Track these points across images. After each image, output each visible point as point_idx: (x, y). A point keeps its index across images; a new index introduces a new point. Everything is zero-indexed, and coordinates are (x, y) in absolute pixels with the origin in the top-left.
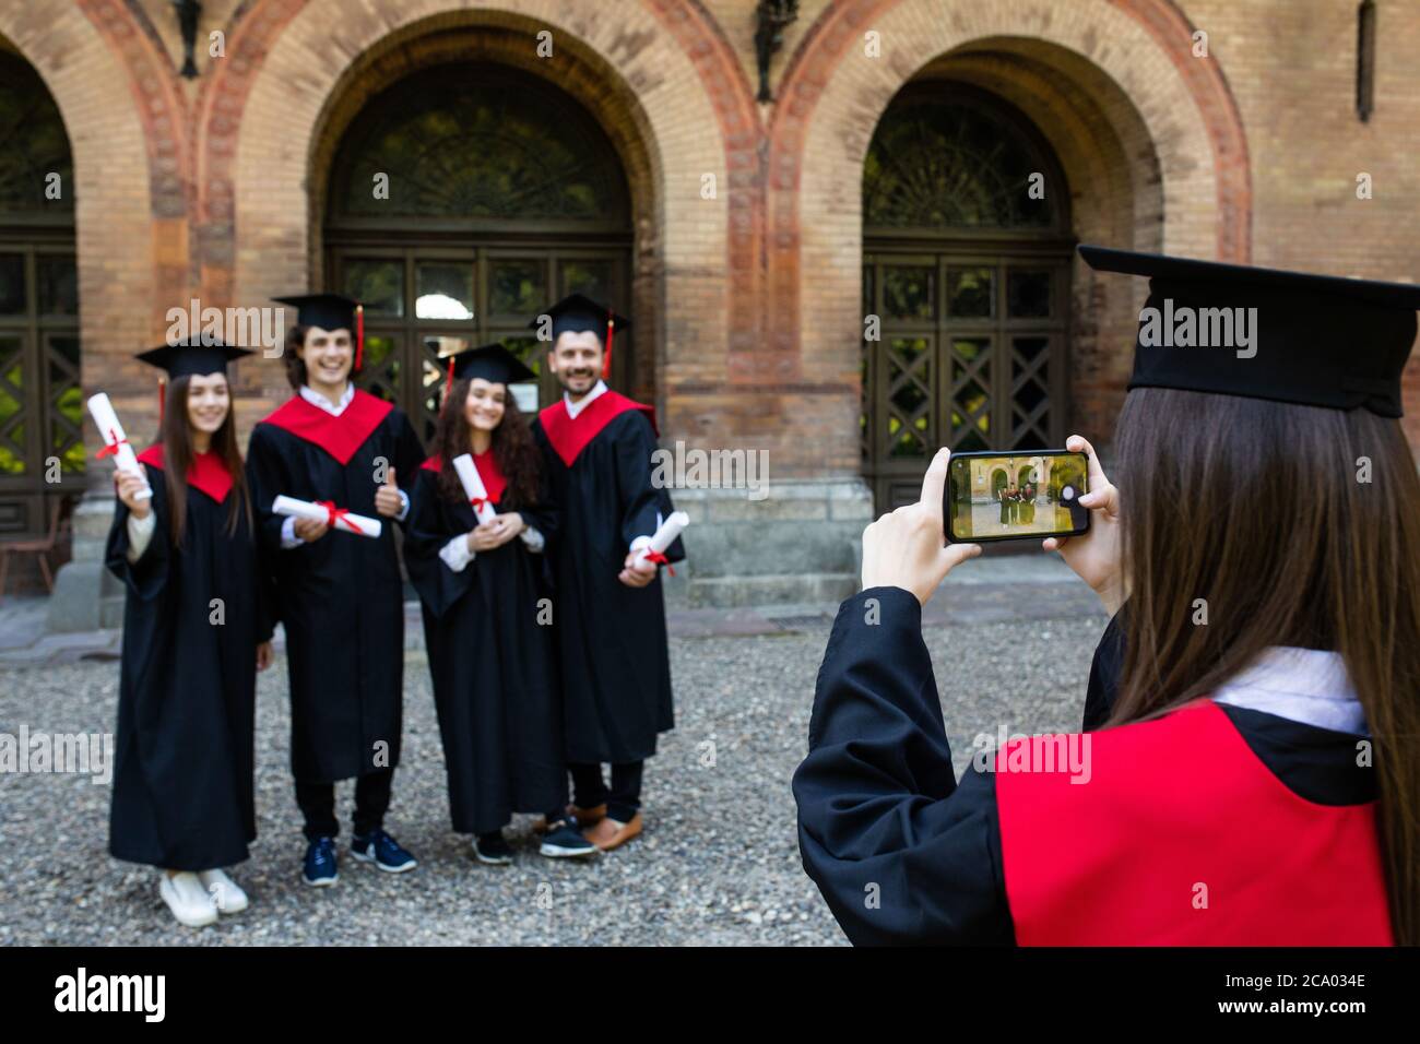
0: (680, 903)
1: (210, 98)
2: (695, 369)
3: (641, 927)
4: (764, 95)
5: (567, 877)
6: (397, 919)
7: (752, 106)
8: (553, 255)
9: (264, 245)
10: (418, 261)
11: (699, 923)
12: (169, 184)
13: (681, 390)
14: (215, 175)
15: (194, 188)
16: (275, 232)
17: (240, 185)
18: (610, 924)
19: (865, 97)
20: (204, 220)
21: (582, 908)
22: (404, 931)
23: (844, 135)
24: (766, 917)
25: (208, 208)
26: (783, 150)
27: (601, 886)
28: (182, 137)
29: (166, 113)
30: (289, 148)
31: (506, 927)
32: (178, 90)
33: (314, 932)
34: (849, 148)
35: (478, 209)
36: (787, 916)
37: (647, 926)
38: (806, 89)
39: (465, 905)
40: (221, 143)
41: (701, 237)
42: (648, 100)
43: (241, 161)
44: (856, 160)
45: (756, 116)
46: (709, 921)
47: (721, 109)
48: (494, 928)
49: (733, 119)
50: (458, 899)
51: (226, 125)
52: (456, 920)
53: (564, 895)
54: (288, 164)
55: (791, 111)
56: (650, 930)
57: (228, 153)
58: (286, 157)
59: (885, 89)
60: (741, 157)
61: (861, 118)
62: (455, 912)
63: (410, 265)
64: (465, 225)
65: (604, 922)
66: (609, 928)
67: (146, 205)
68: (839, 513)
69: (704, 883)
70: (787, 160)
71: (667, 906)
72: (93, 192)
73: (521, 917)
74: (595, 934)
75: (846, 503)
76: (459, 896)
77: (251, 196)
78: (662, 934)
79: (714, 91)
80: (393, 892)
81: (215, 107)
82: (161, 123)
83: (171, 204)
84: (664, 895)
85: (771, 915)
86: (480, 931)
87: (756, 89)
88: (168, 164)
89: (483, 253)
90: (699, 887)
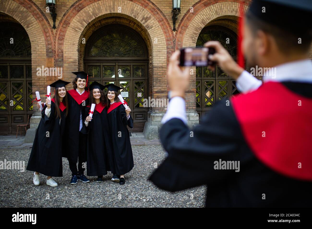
0: (130, 197)
1: (58, 33)
2: (160, 88)
3: (120, 201)
4: (174, 30)
5: (109, 191)
6: (71, 199)
7: (172, 31)
8: (132, 64)
9: (69, 63)
10: (103, 66)
11: (133, 201)
12: (50, 50)
13: (157, 92)
14: (59, 48)
15: (55, 51)
16: (72, 60)
17: (64, 50)
18: (114, 201)
19: (196, 29)
20: (57, 58)
21: (110, 197)
22: (72, 201)
23: (192, 38)
24: (147, 200)
25: (58, 55)
26: (179, 41)
27: (115, 193)
28: (53, 41)
29: (49, 36)
30: (74, 42)
31: (93, 201)
32: (52, 31)
33: (53, 201)
34: (193, 40)
35: (116, 55)
36: (151, 200)
37: (121, 201)
38: (184, 28)
39: (86, 196)
40: (61, 42)
41: (161, 60)
42: (149, 31)
43: (65, 46)
44: (194, 43)
45: (172, 34)
46: (135, 201)
47: (165, 32)
48: (90, 201)
49: (168, 34)
50: (85, 195)
51: (62, 38)
52: (83, 199)
53: (107, 195)
54: (74, 46)
55: (180, 33)
56: (122, 202)
57: (62, 44)
58: (74, 44)
59: (201, 27)
60: (169, 43)
61: (195, 34)
62: (83, 197)
63: (102, 66)
64: (113, 58)
65: (113, 200)
66: (113, 201)
67: (45, 55)
68: (191, 119)
69: (137, 193)
70: (179, 43)
71: (127, 197)
72: (35, 52)
73: (97, 199)
74: (110, 202)
75: (193, 116)
76: (85, 194)
77: (67, 53)
78: (124, 203)
79: (164, 29)
80: (72, 193)
81: (59, 35)
82: (49, 38)
83: (50, 55)
84: (128, 195)
85: (148, 200)
86: (87, 201)
87: (173, 28)
88: (50, 46)
89: (117, 64)
90: (135, 194)
